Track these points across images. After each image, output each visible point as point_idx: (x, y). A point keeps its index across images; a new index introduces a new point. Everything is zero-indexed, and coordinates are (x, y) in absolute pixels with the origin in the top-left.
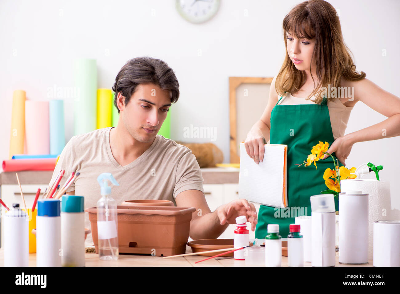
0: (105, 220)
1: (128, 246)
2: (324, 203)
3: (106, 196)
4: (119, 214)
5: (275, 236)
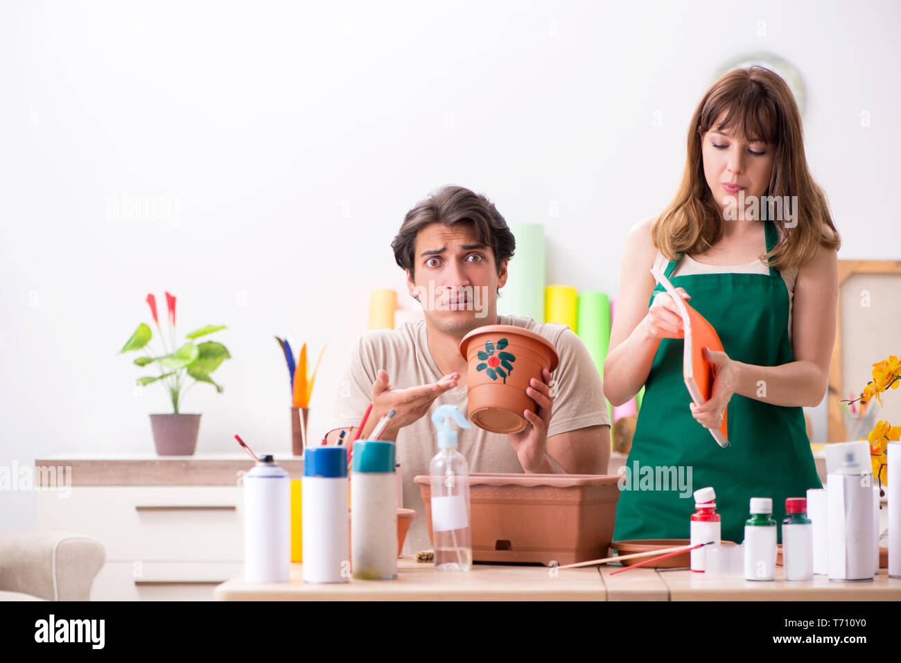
0: (445, 494)
1: (494, 548)
2: (850, 458)
3: (448, 450)
4: (473, 486)
5: (762, 520)
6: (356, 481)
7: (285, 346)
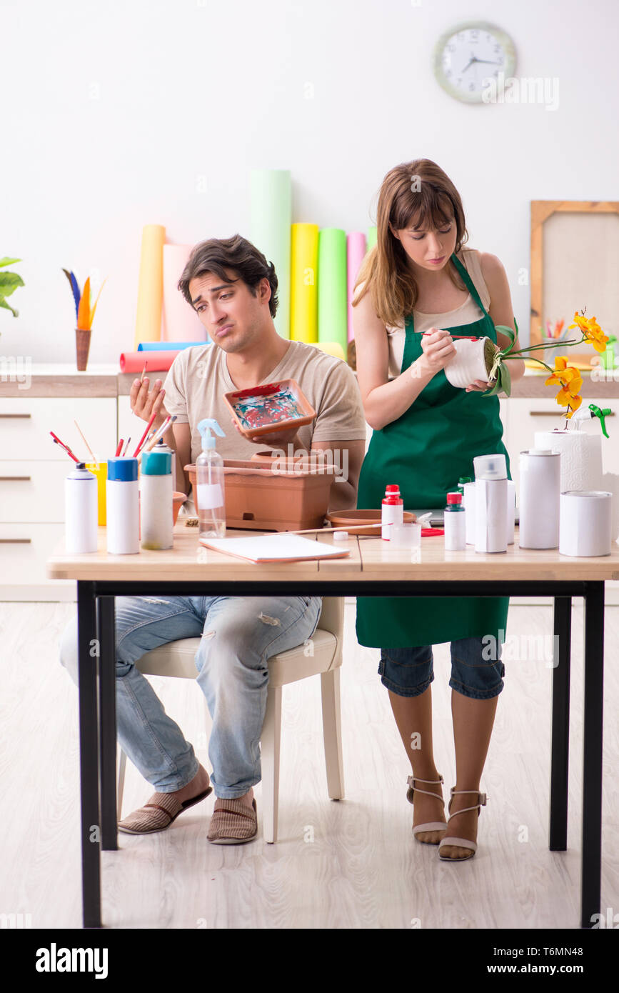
0: (207, 482)
1: (242, 518)
2: (492, 467)
3: (209, 451)
4: (227, 475)
6: (143, 481)
7: (71, 277)
